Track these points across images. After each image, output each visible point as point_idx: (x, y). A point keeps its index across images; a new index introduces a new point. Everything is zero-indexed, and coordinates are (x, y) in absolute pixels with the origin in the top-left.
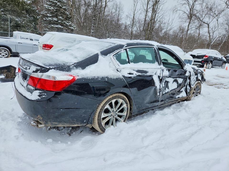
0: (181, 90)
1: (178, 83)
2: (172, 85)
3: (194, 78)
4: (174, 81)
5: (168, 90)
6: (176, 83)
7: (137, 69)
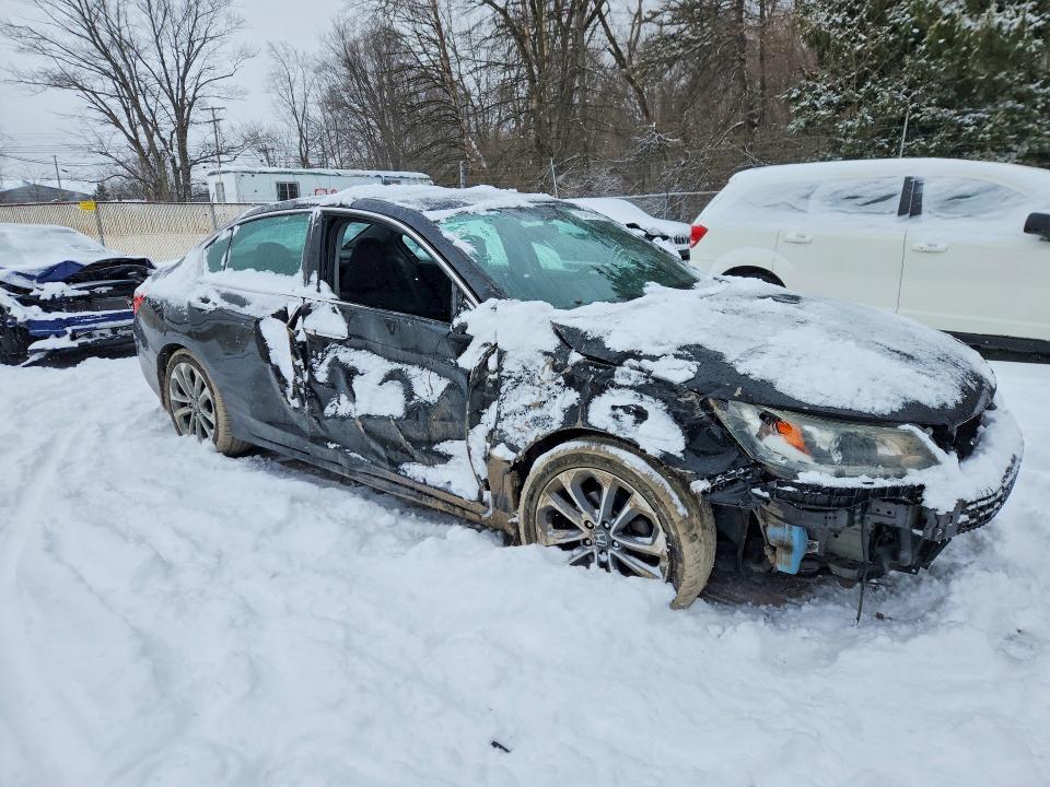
0: (443, 447)
1: (409, 394)
2: (374, 390)
3: (541, 405)
4: (390, 377)
5: (351, 406)
6: (401, 391)
7: (224, 290)
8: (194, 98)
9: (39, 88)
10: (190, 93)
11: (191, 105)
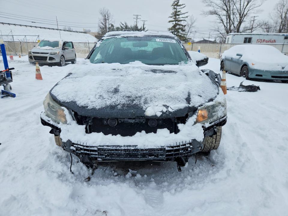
8: (246, 14)
9: (207, 15)
10: (245, 13)
11: (245, 16)
